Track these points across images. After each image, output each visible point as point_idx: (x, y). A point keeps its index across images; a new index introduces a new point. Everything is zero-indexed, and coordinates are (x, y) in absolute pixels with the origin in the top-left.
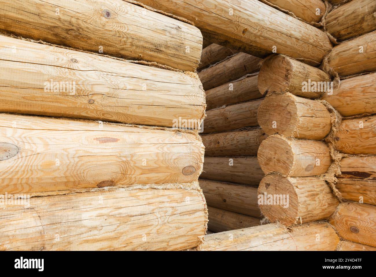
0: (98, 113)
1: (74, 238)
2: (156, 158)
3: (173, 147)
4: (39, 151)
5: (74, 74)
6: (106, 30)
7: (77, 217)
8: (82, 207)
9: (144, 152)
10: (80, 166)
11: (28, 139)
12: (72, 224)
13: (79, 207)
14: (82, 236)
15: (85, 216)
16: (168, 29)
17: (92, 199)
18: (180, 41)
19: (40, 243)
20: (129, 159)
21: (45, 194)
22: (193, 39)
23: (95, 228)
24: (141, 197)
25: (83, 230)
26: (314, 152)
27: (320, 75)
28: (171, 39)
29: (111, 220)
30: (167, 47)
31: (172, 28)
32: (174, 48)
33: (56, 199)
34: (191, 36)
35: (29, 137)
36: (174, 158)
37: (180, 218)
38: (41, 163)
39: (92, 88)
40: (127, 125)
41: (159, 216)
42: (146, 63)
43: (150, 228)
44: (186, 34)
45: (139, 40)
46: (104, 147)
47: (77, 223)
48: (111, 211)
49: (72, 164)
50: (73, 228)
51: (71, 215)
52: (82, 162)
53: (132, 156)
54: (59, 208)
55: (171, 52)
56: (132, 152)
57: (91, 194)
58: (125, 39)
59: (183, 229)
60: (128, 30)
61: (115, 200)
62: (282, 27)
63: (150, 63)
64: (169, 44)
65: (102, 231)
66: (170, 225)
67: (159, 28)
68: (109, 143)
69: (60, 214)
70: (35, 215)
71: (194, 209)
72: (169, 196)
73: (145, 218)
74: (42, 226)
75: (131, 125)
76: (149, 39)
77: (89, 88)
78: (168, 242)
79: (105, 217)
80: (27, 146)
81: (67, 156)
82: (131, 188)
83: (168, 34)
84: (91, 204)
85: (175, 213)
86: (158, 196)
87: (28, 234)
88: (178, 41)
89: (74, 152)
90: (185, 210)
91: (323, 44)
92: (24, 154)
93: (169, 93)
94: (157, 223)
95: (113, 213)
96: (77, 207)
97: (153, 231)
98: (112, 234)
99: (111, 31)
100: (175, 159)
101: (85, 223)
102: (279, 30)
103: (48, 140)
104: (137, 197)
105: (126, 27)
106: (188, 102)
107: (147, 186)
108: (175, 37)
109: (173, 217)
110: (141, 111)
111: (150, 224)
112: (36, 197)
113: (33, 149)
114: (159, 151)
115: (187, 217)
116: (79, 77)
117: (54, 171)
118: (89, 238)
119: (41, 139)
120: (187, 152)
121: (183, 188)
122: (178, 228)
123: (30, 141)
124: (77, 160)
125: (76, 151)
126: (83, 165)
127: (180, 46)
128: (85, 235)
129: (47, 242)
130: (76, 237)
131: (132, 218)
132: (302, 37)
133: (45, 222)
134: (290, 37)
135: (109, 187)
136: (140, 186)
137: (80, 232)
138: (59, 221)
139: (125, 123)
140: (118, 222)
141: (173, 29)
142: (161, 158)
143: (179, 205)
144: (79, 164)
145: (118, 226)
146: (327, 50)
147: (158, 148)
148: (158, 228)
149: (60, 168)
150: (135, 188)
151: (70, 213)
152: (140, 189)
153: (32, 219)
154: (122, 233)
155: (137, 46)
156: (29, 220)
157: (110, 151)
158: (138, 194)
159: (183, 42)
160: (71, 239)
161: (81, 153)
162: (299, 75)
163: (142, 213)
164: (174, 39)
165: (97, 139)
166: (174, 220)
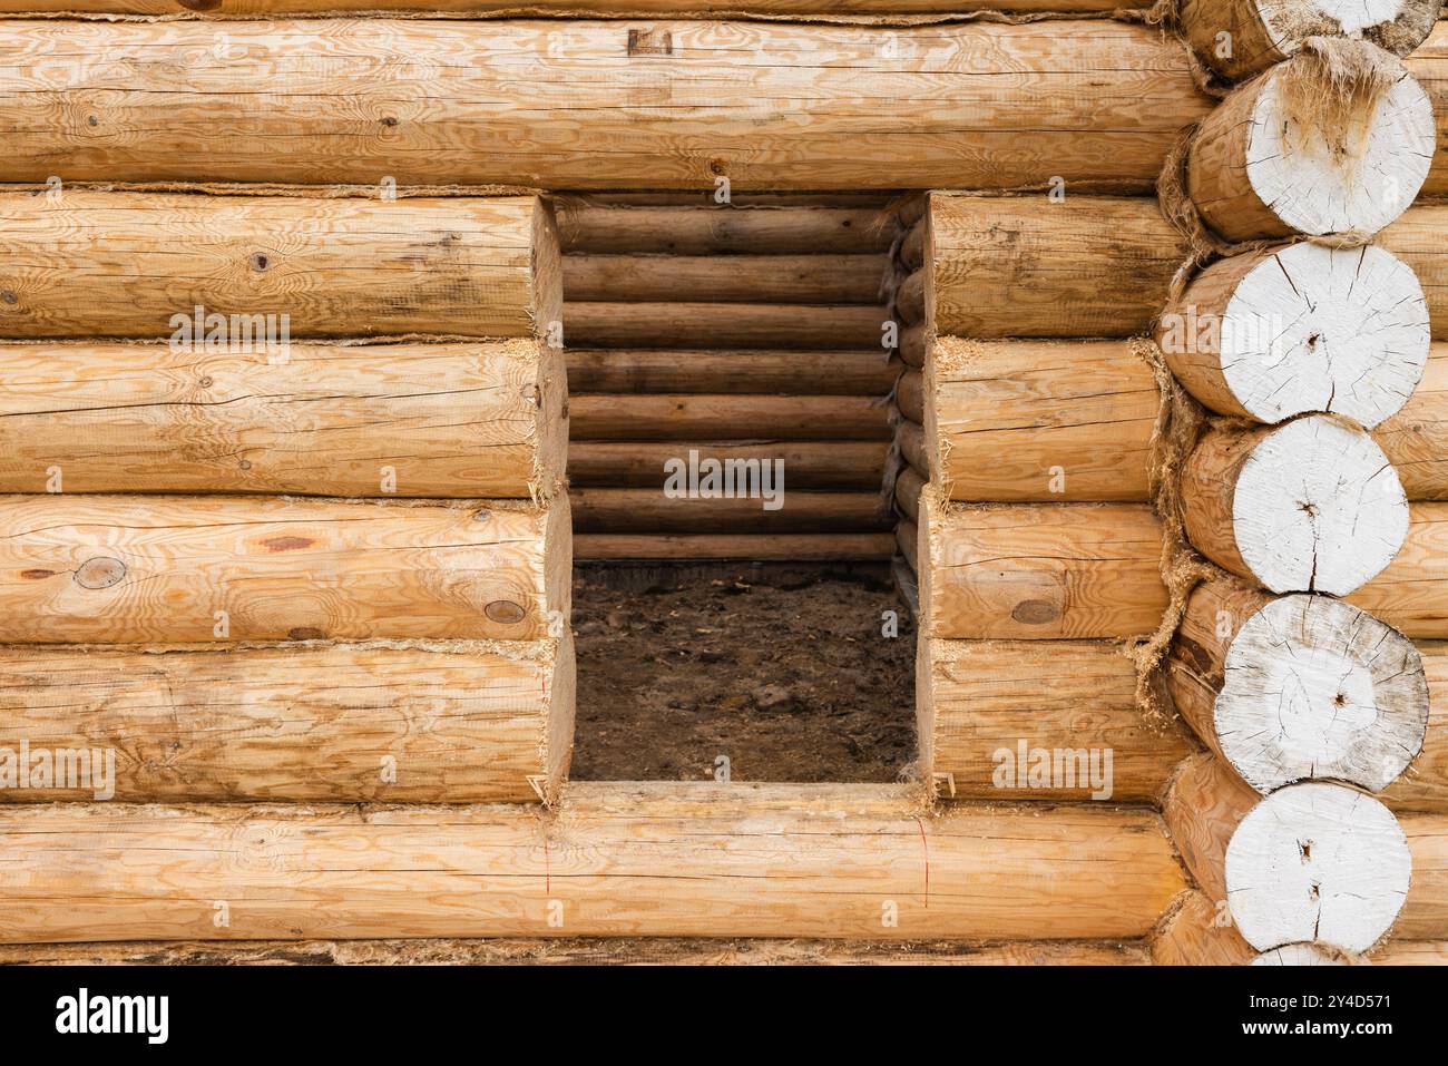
0: (271, 483)
1: (228, 736)
2: (401, 584)
3: (447, 554)
4: (157, 571)
5: (202, 413)
6: (265, 297)
7: (235, 697)
8: (247, 679)
9: (373, 568)
10: (235, 600)
11: (140, 549)
12: (224, 711)
13: (241, 677)
14: (242, 734)
15: (250, 697)
16: (419, 251)
17: (271, 665)
18: (458, 276)
19: (172, 735)
20: (334, 585)
21: (190, 648)
22: (496, 261)
23: (268, 722)
24: (379, 670)
25: (245, 723)
26: (1057, 554)
27: (1116, 247)
28: (428, 277)
29: (302, 711)
30: (424, 299)
31: (429, 245)
32: (444, 297)
33: (207, 659)
34: (490, 251)
35: (143, 546)
36: (448, 581)
37: (464, 724)
38: (163, 594)
39: (239, 439)
40: (349, 501)
41: (410, 715)
42: (388, 339)
43: (388, 739)
44: (473, 251)
45: (345, 300)
46: (279, 560)
47: (233, 710)
48: (302, 694)
49: (217, 595)
50: (225, 717)
51: (223, 692)
52: (237, 592)
53: (341, 578)
54: (206, 678)
55: (439, 307)
56: (339, 571)
57: (277, 653)
58: (312, 305)
59: (477, 751)
60: (313, 284)
61: (316, 670)
62: (879, 112)
63: (399, 339)
64: (426, 288)
65: (281, 731)
66: (438, 738)
67: (392, 256)
68: (291, 552)
69: (204, 688)
70: (165, 686)
71: (510, 708)
72: (449, 672)
73: (375, 716)
74: (174, 707)
75: (356, 501)
76: (370, 292)
77: (232, 439)
78: (442, 775)
79: (289, 704)
80: (138, 563)
81: (207, 579)
82: (364, 646)
83: (419, 267)
84: (265, 675)
85: (453, 712)
86: (420, 671)
87: (152, 718)
88: (451, 275)
89: (220, 573)
90: (480, 709)
91: (1140, 110)
92: (134, 578)
93: (425, 424)
94: (404, 730)
95: (306, 698)
96: (236, 677)
97: (394, 746)
98: (302, 740)
99: (276, 296)
100: (452, 586)
101: (248, 710)
102: (863, 129)
103: (173, 550)
104: (368, 668)
105: (308, 279)
106: (477, 439)
107: (405, 645)
108: (440, 267)
109: (448, 722)
110: (358, 472)
111: (387, 729)
112: (173, 652)
113: (149, 568)
114: (406, 568)
115: (487, 725)
116: (213, 419)
117: (189, 608)
118: (256, 740)
119: (161, 547)
120: (486, 567)
121: (500, 652)
122: (462, 748)
123: (143, 553)
124: (225, 587)
125: (224, 569)
126: (238, 596)
127: (458, 288)
128: (246, 733)
129: (183, 736)
130: (232, 735)
131: (346, 713)
132: (995, 119)
133: (179, 700)
134: (930, 136)
135: (314, 641)
136: (387, 643)
137: (238, 727)
138: (202, 700)
139: (345, 498)
140: (316, 717)
141: (432, 249)
142: (415, 584)
143: (468, 694)
144: (233, 594)
145: (314, 725)
146: (1173, 127)
147: (403, 560)
148: (405, 740)
149: (199, 602)
150: (375, 645)
151: (222, 689)
152: (387, 649)
153: (159, 693)
154: (324, 741)
155: (348, 314)
156: (153, 694)
157: (290, 568)
158: (375, 661)
159: (466, 275)
160: (223, 737)
161: (233, 573)
162: (974, 273)
163: (370, 704)
164: (438, 275)
165: (266, 542)
166: (449, 728)
